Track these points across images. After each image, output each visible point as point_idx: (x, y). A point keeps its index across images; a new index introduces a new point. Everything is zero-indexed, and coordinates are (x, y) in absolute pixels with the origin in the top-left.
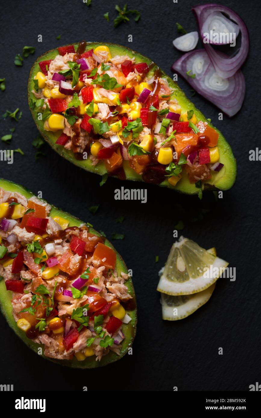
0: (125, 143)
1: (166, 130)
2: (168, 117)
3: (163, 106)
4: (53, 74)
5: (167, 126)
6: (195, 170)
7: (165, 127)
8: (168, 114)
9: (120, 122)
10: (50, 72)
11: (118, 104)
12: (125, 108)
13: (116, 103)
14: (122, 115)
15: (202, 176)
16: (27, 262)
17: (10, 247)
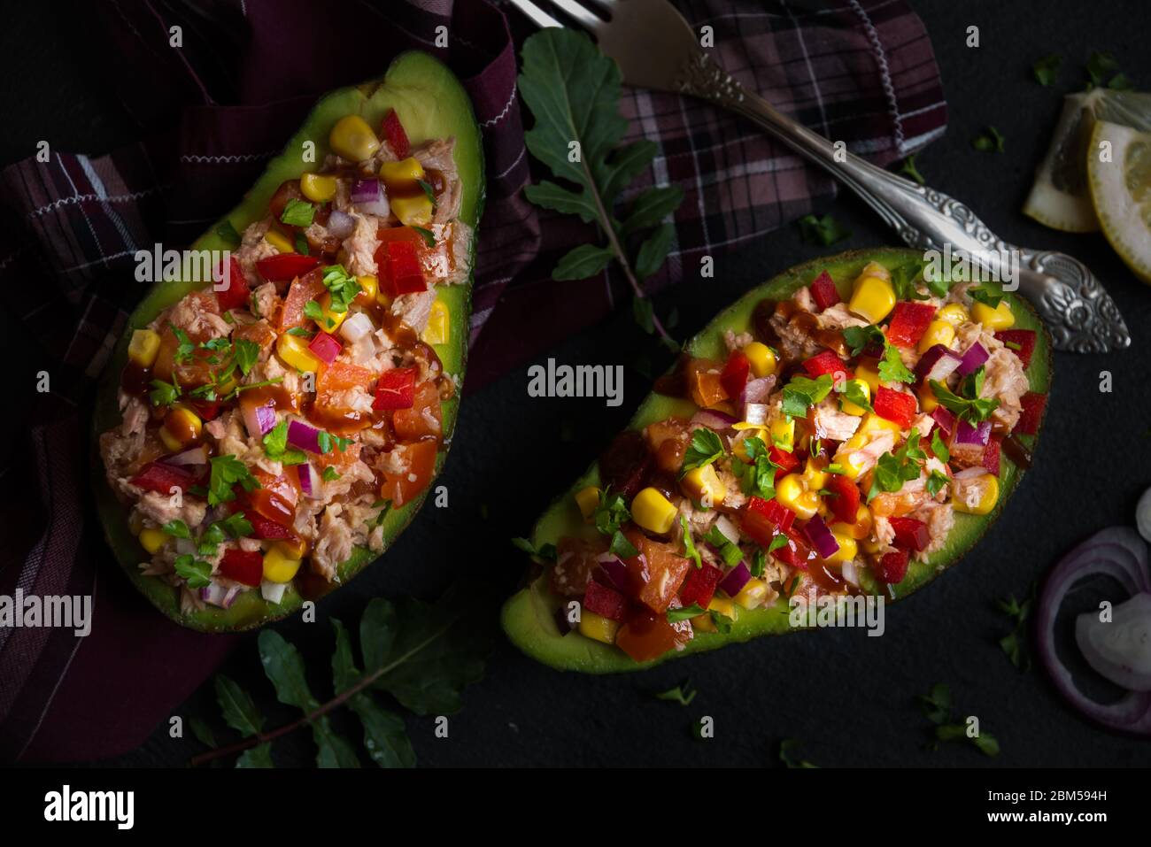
0: (734, 433)
1: (714, 545)
2: (741, 566)
3: (774, 570)
4: (988, 352)
5: (722, 553)
6: (584, 563)
7: (721, 548)
8: (749, 570)
9: (788, 447)
10: (1000, 347)
11: (834, 467)
12: (816, 478)
13: (838, 462)
14: (802, 462)
15: (563, 570)
16: (298, 286)
17: (321, 228)
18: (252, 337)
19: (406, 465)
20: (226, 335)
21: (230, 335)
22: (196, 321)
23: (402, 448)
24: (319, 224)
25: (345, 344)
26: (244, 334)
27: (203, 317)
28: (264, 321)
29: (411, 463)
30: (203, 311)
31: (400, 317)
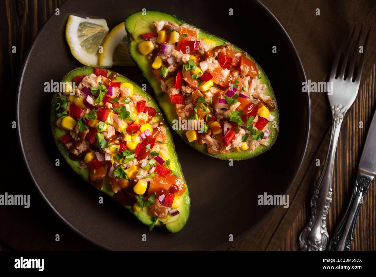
0: (115, 164)
1: (150, 168)
2: (156, 159)
3: (156, 148)
4: (84, 87)
5: (152, 165)
6: (158, 208)
7: (151, 166)
8: (157, 156)
9: (119, 147)
10: (82, 83)
11: (124, 132)
12: (128, 138)
13: (123, 131)
14: (122, 142)
15: (160, 214)
16: (186, 79)
17: (170, 67)
18: (197, 97)
19: (247, 67)
20: (193, 105)
21: (193, 104)
22: (186, 112)
23: (242, 67)
24: (169, 67)
25: (207, 71)
26: (195, 100)
27: (185, 110)
28: (193, 92)
29: (247, 65)
30: (183, 110)
31: (205, 52)
